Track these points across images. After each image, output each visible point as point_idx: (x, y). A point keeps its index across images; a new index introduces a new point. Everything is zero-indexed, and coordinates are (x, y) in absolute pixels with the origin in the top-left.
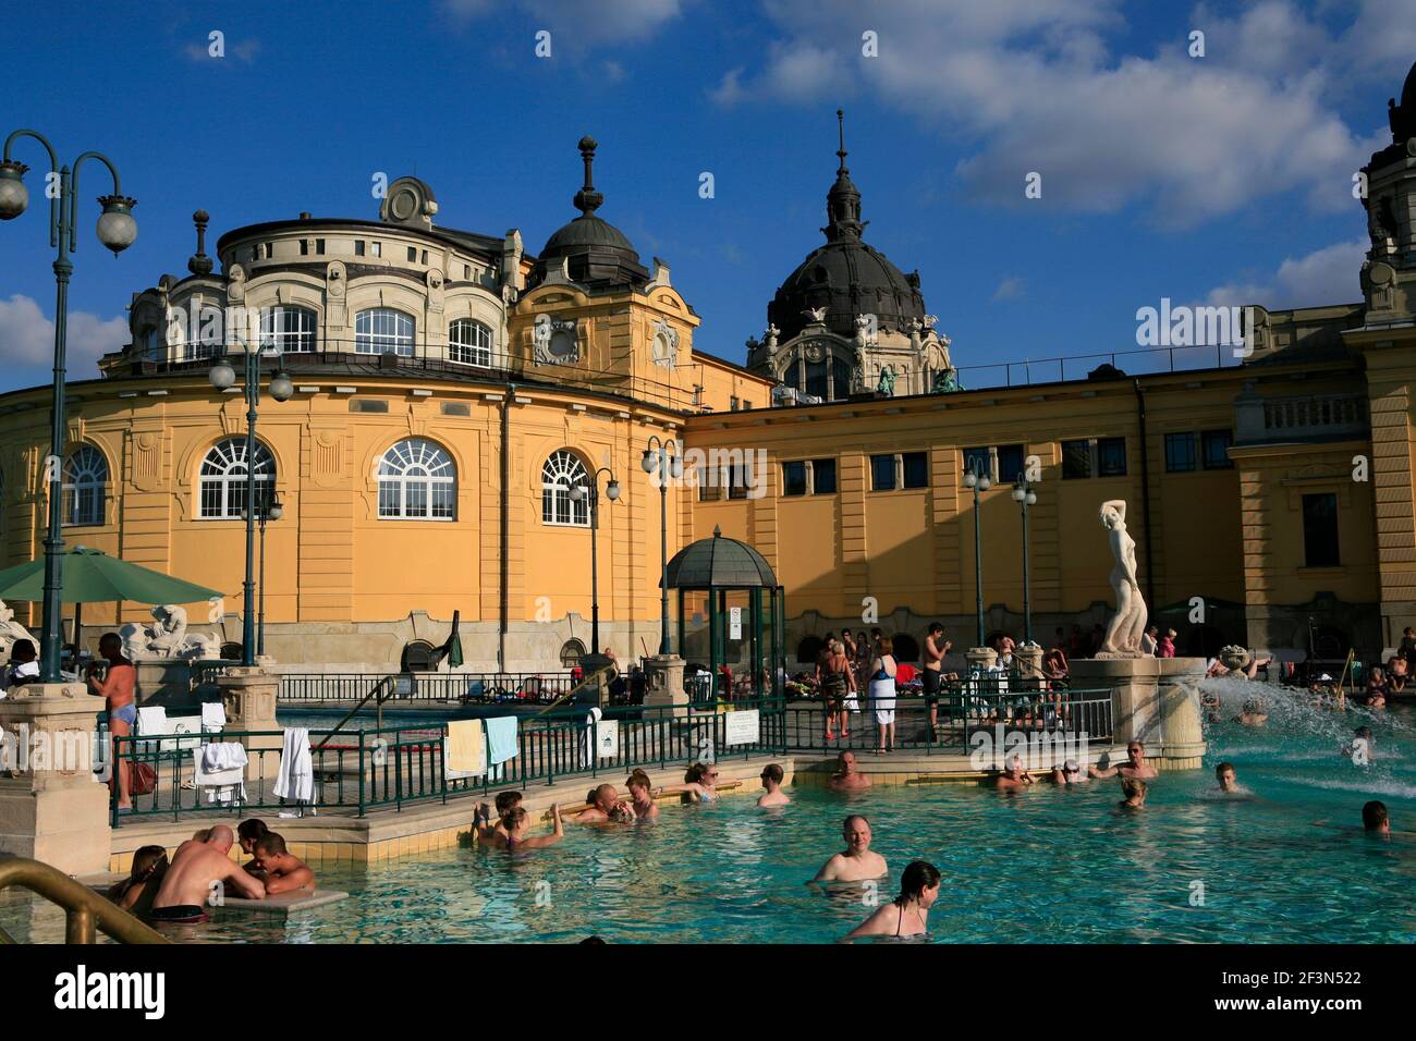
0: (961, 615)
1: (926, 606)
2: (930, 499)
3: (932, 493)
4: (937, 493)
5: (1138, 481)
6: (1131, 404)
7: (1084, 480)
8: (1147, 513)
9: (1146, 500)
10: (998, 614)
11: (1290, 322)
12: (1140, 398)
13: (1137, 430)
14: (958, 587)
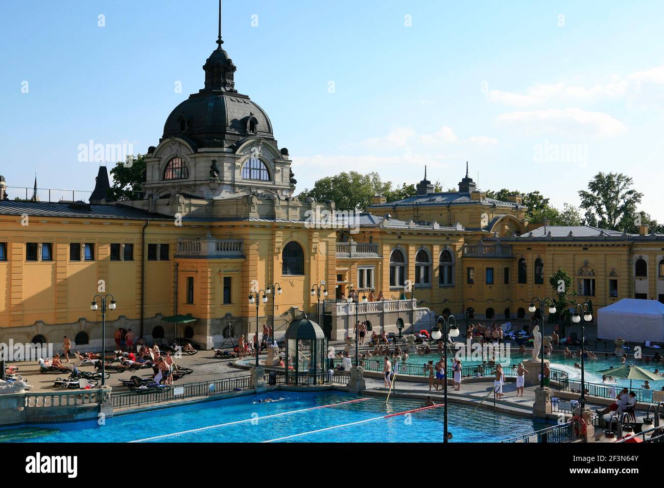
0: (67, 324)
1: (50, 320)
2: (55, 268)
3: (56, 264)
4: (59, 264)
5: (139, 263)
6: (138, 230)
7: (119, 262)
8: (142, 278)
9: (143, 272)
10: (83, 322)
11: (190, 203)
12: (144, 228)
13: (140, 241)
14: (65, 310)
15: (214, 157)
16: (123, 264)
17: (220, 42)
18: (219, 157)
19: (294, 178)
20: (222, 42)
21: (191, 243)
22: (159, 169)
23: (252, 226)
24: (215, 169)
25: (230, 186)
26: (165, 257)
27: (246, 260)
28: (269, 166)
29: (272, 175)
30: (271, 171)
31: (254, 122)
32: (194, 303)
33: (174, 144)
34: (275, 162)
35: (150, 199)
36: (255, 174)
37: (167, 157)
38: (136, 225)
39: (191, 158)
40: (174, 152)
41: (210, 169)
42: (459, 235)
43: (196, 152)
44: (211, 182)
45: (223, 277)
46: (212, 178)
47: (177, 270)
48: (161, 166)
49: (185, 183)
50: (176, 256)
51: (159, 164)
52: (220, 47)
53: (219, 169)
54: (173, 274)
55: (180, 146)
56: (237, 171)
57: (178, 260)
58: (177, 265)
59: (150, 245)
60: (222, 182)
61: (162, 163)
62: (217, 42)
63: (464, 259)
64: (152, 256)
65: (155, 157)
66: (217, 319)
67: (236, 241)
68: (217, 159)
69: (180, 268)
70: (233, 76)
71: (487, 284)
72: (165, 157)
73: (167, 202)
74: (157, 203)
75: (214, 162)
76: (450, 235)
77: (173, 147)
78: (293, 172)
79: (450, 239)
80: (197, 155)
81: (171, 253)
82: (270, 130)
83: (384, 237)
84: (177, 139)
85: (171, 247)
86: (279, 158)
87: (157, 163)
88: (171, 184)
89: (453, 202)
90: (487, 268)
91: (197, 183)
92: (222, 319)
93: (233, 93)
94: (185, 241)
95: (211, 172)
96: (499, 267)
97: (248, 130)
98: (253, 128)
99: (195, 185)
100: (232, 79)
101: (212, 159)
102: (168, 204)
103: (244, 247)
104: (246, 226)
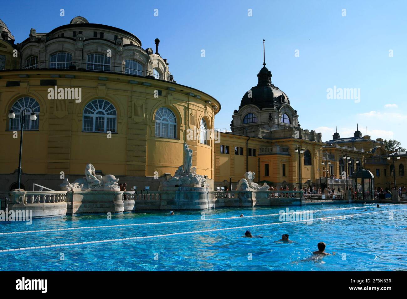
5: (245, 157)
6: (245, 141)
7: (238, 155)
8: (247, 163)
9: (247, 161)
10: (226, 182)
11: (263, 131)
12: (247, 141)
13: (246, 147)
14: (219, 176)
15: (270, 112)
16: (239, 156)
17: (264, 64)
18: (272, 112)
19: (299, 124)
20: (265, 64)
21: (267, 148)
22: (241, 119)
23: (294, 141)
24: (271, 118)
25: (277, 125)
26: (254, 155)
27: (291, 157)
28: (290, 118)
29: (291, 122)
30: (291, 120)
31: (284, 98)
32: (269, 175)
33: (249, 107)
34: (293, 116)
35: (244, 130)
36: (285, 120)
37: (245, 113)
38: (243, 139)
39: (258, 113)
40: (249, 111)
41: (268, 117)
42: (363, 154)
43: (261, 110)
44: (270, 123)
45: (282, 163)
46: (270, 121)
47: (259, 161)
48: (242, 118)
49: (256, 124)
50: (259, 155)
51: (241, 117)
52: (264, 66)
53: (273, 117)
54: (258, 163)
55: (252, 108)
56: (279, 119)
57: (260, 156)
58: (260, 159)
59: (249, 149)
60: (274, 123)
61: (242, 116)
62: (263, 64)
63: (365, 165)
64: (250, 155)
65: (239, 114)
66: (281, 183)
67: (286, 148)
68: (271, 113)
69: (261, 160)
70: (271, 79)
71: (377, 176)
72: (244, 114)
73: (253, 131)
74: (247, 131)
75: (270, 114)
76: (360, 153)
77: (248, 109)
78: (299, 121)
79: (360, 155)
80: (262, 111)
81: (257, 153)
82: (289, 103)
83: (337, 152)
84: (251, 105)
85: (257, 151)
86: (294, 114)
87: (240, 116)
88: (248, 125)
89: (355, 141)
90: (377, 169)
91: (262, 123)
92: (282, 183)
93: (273, 85)
94: (263, 148)
95: (269, 118)
96: (382, 169)
97: (282, 101)
98: (283, 101)
99: (261, 125)
100: (271, 80)
101: (269, 112)
102: (254, 132)
103: (290, 151)
104: (291, 141)
